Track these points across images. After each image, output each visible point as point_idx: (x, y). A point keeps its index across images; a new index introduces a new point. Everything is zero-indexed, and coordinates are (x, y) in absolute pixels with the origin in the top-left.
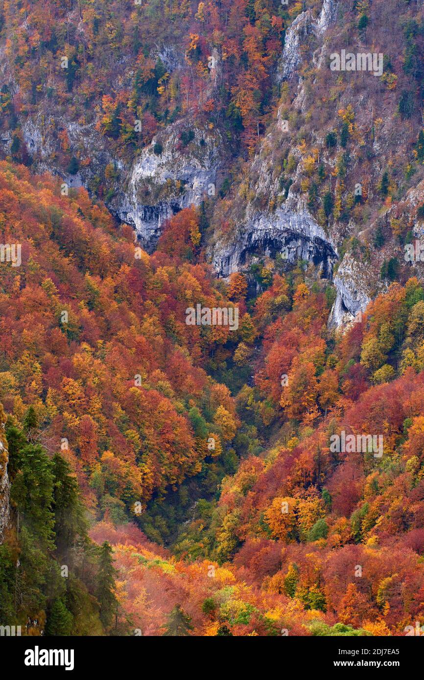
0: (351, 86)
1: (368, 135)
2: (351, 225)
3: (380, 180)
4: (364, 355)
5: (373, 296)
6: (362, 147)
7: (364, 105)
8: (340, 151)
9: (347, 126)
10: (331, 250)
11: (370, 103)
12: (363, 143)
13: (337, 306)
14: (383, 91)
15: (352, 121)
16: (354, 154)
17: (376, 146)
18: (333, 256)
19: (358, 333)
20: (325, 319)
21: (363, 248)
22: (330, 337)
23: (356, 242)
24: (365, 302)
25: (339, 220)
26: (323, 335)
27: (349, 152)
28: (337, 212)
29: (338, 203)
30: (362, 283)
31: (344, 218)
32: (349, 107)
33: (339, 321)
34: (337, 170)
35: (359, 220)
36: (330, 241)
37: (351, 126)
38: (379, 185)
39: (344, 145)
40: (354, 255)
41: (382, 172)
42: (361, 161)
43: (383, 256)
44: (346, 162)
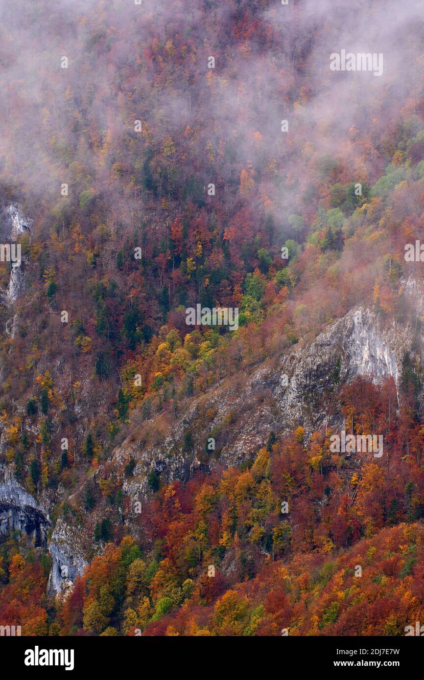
0: (46, 352)
1: (68, 398)
2: (61, 490)
3: (85, 442)
4: (86, 620)
5: (89, 559)
6: (64, 411)
7: (61, 370)
8: (42, 417)
9: (46, 393)
10: (43, 518)
11: (67, 368)
12: (64, 407)
13: (54, 573)
14: (78, 354)
15: (51, 387)
16: (56, 420)
17: (77, 409)
18: (45, 523)
19: (77, 599)
20: (44, 587)
21: (74, 512)
22: (50, 605)
23: (67, 507)
24: (82, 567)
25: (48, 486)
26: (44, 604)
27: (51, 417)
28: (45, 479)
29: (45, 470)
30: (77, 547)
31: (53, 484)
32: (47, 374)
33: (58, 588)
34: (41, 437)
35: (68, 485)
36: (41, 508)
37: (50, 392)
38: (84, 447)
39: (45, 412)
40: (67, 520)
41: (86, 435)
42: (64, 425)
43: (95, 518)
44: (49, 428)
